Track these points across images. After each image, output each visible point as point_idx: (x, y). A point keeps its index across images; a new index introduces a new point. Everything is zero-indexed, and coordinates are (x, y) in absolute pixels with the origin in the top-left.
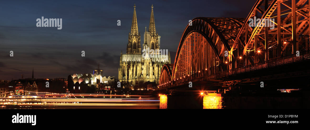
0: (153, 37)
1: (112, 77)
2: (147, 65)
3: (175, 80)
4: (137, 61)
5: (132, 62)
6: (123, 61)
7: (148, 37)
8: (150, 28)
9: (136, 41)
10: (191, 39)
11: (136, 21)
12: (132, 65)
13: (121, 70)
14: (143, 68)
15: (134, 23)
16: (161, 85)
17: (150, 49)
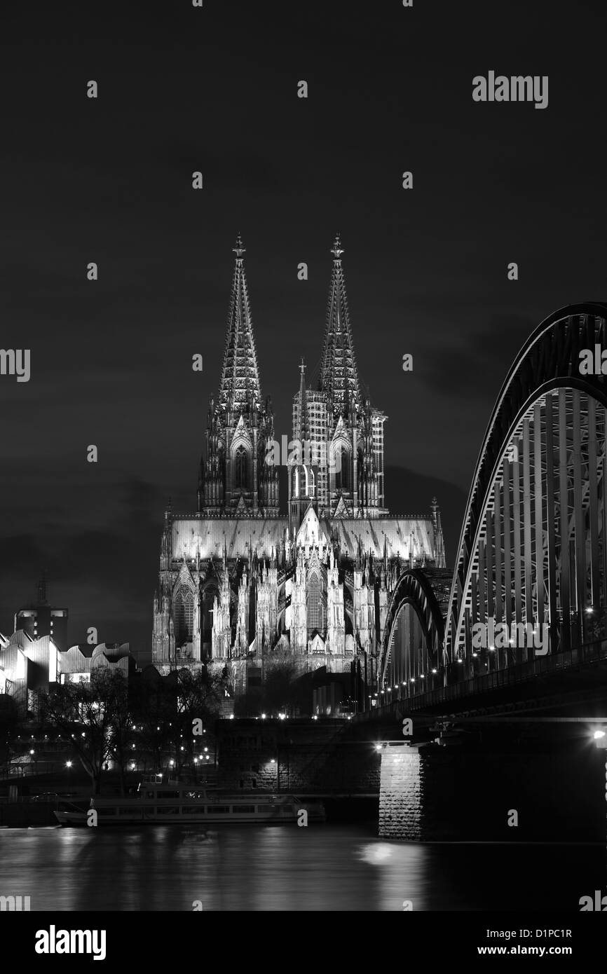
0: (346, 417)
1: (114, 651)
2: (310, 575)
3: (460, 661)
4: (256, 557)
5: (229, 560)
6: (177, 554)
7: (315, 419)
8: (325, 371)
9: (247, 445)
10: (543, 429)
11: (245, 329)
12: (230, 580)
13: (166, 606)
14: (287, 595)
15: (237, 341)
16: (386, 691)
17: (328, 484)
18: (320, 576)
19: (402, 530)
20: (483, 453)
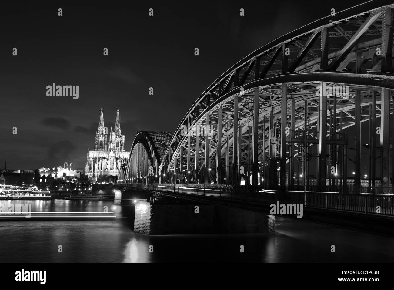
0: (118, 136)
1: (78, 171)
2: (111, 160)
4: (103, 157)
5: (98, 157)
6: (90, 156)
7: (113, 136)
8: (115, 129)
9: (102, 140)
10: (138, 148)
11: (102, 122)
12: (98, 160)
13: (88, 164)
14: (107, 163)
17: (115, 146)
18: (113, 160)
19: (126, 154)
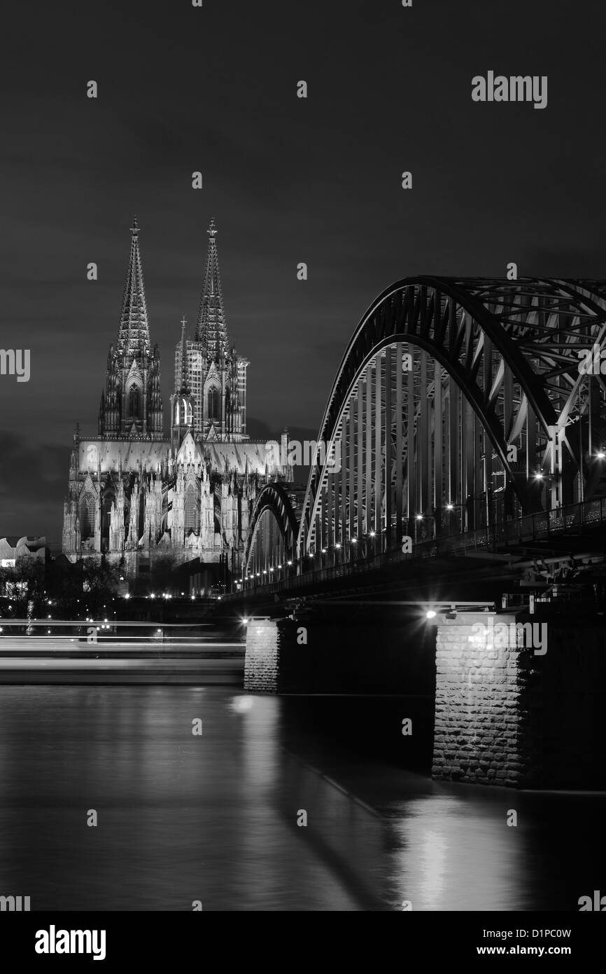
0: (217, 362)
1: (34, 543)
2: (187, 486)
3: (311, 555)
4: (145, 471)
5: (124, 473)
6: (83, 468)
7: (193, 364)
8: (202, 325)
9: (139, 383)
10: (383, 373)
11: (139, 291)
12: (125, 489)
13: (74, 509)
14: (169, 502)
15: (132, 300)
16: (249, 578)
17: (202, 415)
18: (195, 487)
19: (260, 451)
20: (334, 393)
